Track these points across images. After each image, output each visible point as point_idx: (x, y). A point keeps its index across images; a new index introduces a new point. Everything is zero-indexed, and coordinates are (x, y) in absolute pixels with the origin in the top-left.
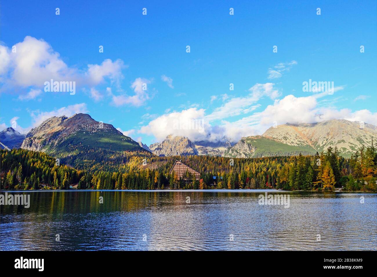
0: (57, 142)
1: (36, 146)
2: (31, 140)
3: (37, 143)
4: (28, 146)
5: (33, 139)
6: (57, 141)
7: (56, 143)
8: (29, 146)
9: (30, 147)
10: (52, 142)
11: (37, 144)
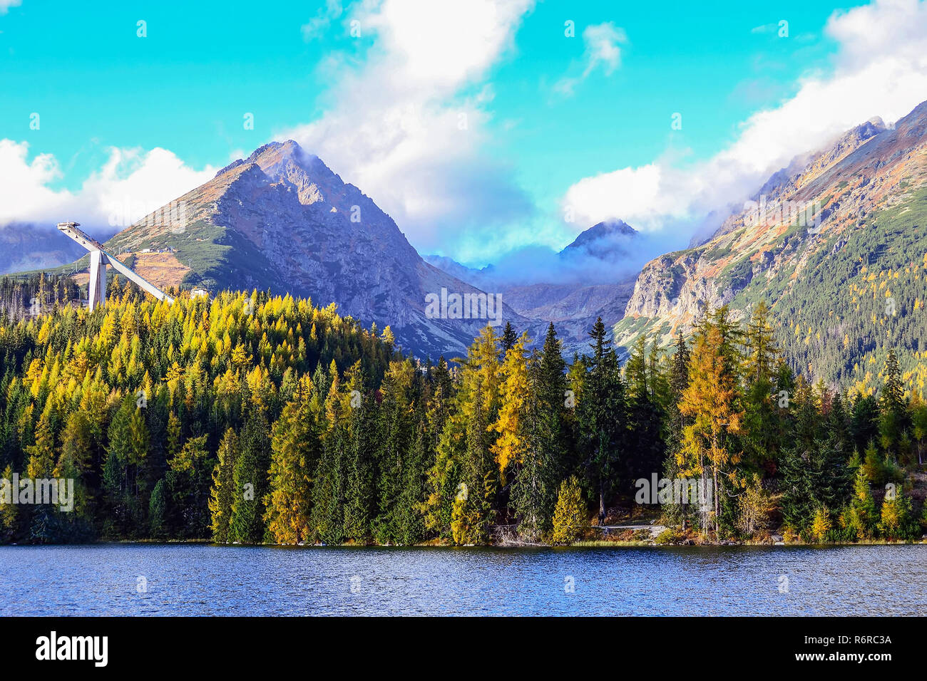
0: (803, 263)
1: (699, 296)
2: (673, 270)
3: (705, 282)
4: (658, 302)
5: (688, 262)
6: (805, 256)
7: (798, 272)
8: (664, 299)
9: (669, 308)
10: (777, 266)
11: (701, 287)
